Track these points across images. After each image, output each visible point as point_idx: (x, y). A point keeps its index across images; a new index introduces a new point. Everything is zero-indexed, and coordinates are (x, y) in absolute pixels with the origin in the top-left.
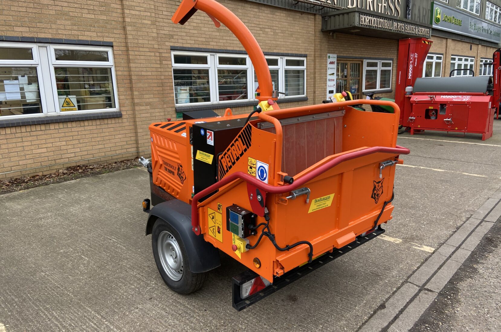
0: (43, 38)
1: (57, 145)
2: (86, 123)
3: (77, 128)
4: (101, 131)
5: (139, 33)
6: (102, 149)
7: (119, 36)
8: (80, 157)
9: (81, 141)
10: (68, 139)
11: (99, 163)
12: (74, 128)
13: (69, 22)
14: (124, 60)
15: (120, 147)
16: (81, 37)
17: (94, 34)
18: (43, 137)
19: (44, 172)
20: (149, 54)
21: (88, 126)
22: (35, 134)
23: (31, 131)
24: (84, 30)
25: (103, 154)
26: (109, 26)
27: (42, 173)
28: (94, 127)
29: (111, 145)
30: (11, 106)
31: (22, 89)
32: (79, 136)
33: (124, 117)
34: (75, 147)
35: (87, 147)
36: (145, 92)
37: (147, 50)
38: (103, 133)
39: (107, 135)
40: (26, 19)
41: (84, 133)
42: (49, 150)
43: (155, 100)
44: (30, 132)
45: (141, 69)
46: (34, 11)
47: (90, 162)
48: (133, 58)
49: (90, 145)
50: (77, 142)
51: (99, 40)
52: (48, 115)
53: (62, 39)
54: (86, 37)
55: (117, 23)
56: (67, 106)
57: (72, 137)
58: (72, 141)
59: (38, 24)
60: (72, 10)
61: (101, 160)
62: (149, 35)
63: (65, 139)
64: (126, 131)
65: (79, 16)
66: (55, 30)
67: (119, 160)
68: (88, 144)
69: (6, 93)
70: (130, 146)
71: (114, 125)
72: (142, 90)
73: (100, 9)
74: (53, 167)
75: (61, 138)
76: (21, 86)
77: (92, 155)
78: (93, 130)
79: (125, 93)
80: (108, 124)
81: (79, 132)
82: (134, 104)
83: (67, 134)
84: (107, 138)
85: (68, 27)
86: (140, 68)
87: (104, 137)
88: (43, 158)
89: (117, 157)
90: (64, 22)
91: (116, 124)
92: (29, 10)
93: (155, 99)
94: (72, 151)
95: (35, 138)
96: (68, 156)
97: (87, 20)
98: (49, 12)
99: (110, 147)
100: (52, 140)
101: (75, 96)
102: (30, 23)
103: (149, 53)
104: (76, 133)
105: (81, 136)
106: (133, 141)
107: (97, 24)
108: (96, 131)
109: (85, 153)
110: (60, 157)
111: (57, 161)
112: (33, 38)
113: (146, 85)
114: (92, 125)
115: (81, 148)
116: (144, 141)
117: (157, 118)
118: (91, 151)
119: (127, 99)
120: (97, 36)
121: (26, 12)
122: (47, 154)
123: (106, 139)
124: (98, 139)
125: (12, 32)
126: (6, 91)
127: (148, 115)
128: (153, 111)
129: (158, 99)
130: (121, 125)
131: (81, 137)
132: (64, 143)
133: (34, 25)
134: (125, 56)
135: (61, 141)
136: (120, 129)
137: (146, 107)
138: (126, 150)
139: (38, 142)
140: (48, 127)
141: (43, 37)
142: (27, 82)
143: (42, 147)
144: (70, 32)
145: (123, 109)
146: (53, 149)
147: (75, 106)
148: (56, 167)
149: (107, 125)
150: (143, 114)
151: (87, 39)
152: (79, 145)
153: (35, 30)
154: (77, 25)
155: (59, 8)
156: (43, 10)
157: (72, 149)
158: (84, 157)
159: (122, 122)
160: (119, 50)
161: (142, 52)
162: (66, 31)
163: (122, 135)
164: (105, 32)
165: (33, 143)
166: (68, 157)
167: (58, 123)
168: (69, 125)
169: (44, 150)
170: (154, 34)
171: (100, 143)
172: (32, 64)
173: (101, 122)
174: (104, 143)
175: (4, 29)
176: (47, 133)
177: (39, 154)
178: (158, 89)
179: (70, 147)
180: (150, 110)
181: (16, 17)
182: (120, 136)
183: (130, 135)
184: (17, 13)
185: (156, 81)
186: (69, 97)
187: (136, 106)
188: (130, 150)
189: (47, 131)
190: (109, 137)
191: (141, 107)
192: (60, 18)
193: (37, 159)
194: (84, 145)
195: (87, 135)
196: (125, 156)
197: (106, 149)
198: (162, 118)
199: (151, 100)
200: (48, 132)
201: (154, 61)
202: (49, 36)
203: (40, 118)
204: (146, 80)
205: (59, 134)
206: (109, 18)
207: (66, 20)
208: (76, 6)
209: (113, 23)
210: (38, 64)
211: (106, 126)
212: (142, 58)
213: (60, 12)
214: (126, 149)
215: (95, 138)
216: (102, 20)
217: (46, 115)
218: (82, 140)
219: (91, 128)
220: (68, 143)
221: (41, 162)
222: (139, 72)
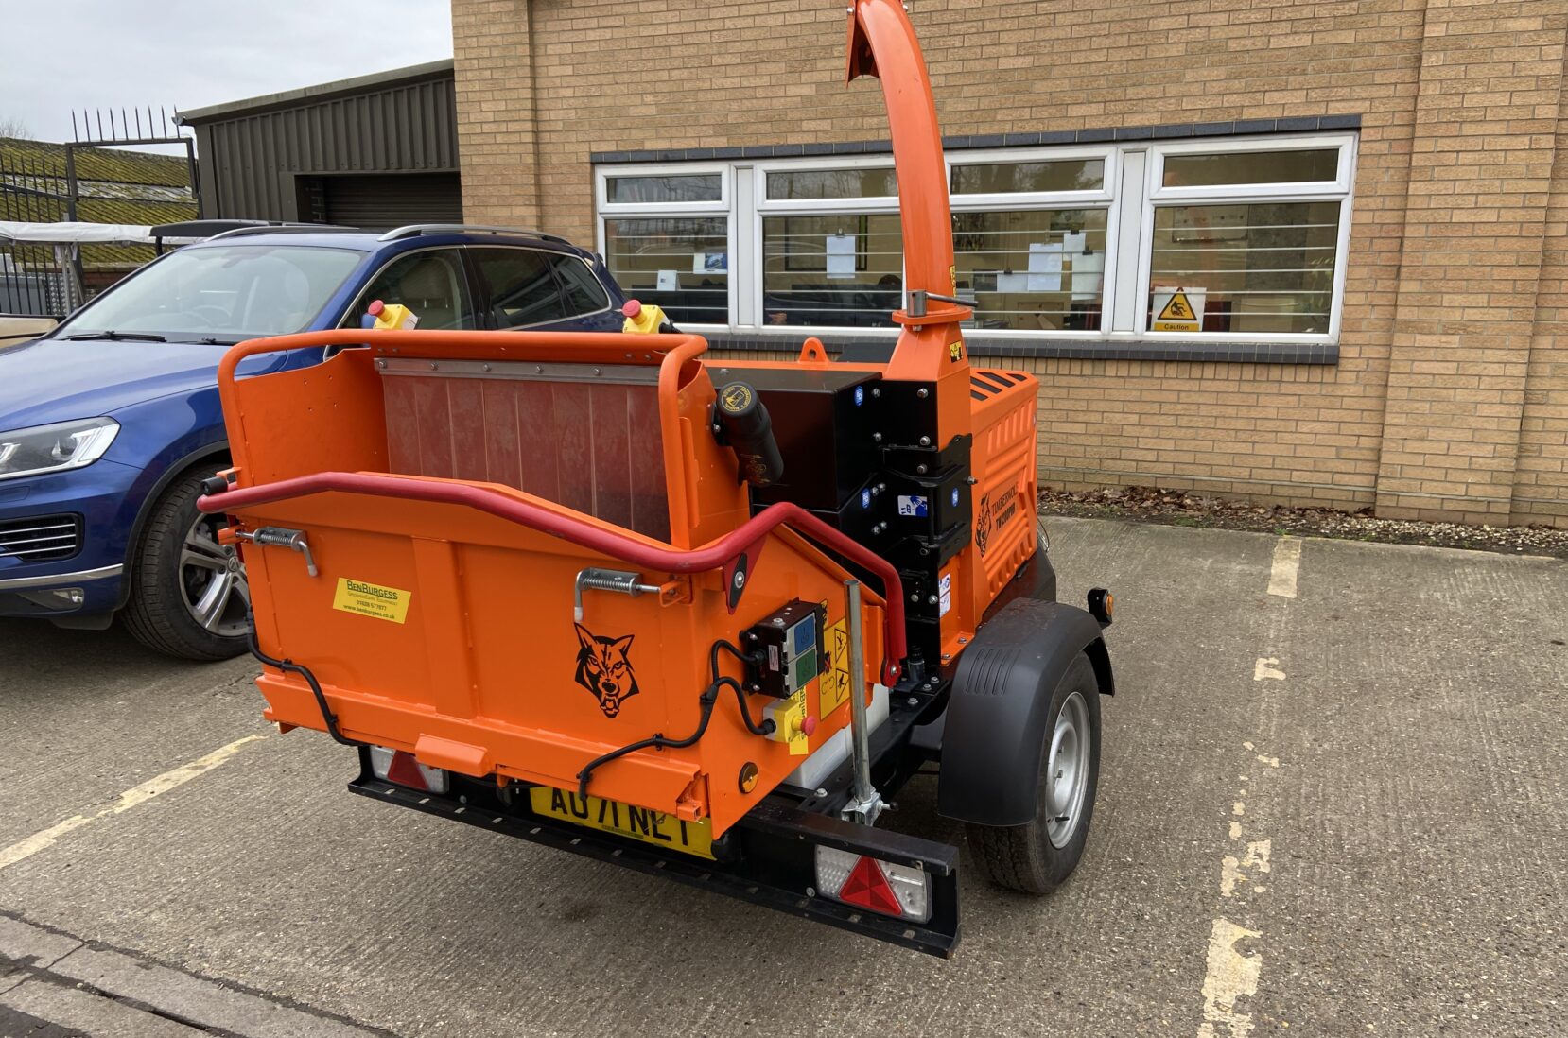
0: (1136, 128)
1: (1115, 422)
2: (1209, 371)
3: (1181, 382)
4: (1252, 400)
5: (1474, 72)
6: (1243, 457)
7: (1391, 92)
8: (1171, 466)
9: (1183, 421)
10: (1147, 408)
11: (1224, 495)
12: (1171, 381)
13: (1220, 72)
14: (1392, 172)
15: (1311, 461)
16: (1252, 110)
17: (1299, 97)
18: (1085, 393)
19: (1067, 484)
20: (1504, 143)
21: (1214, 379)
22: (1064, 384)
23: (1058, 374)
24: (1267, 88)
25: (1246, 473)
26: (1357, 63)
27: (1062, 485)
28: (1233, 387)
29: (1274, 450)
30: (1040, 307)
31: (1067, 266)
32: (1180, 406)
33: (1344, 364)
34: (1163, 433)
35: (1198, 442)
36: (1451, 284)
37: (1500, 128)
38: (1259, 409)
39: (1270, 416)
40: (1102, 82)
41: (1195, 398)
42: (1092, 429)
43: (1491, 315)
44: (1054, 375)
45: (1451, 201)
46: (1129, 55)
47: (1198, 486)
48: (1428, 163)
49: (1209, 437)
50: (1170, 421)
51: (1309, 113)
52: (1111, 338)
53: (1188, 126)
54: (1266, 111)
55: (1393, 48)
56: (1172, 316)
57: (1157, 405)
58: (1156, 417)
59: (1130, 91)
60: (1238, 31)
61: (1234, 490)
62: (1523, 74)
63: (1138, 407)
64: (1343, 413)
65: (1259, 45)
66: (1172, 101)
67: (1296, 504)
68: (1202, 433)
69: (1030, 276)
70: (1350, 467)
71: (1302, 386)
72: (1442, 276)
73: (1336, 13)
74: (1092, 476)
75: (1129, 404)
76: (1066, 258)
77: (1208, 469)
78: (1225, 395)
79: (1370, 286)
80: (1281, 381)
81: (1183, 395)
82: (1392, 325)
83: (1146, 396)
84: (1270, 425)
85: (1217, 87)
86: (1449, 199)
87: (1258, 422)
88: (1072, 448)
89: (1291, 491)
90: (1205, 73)
91: (1313, 386)
92: (1116, 55)
93: (1491, 311)
94: (1152, 443)
95: (1063, 393)
96: (1138, 455)
97: (1283, 56)
98: (1167, 50)
99: (1274, 457)
100: (1103, 406)
101: (1203, 290)
102: (1111, 90)
103: (1504, 139)
104: (1173, 397)
105: (1185, 406)
106: (1364, 452)
107: (1313, 63)
108: (1236, 399)
109: (1189, 458)
110: (1115, 453)
111: (1107, 464)
112: (1110, 130)
113: (1465, 259)
114: (1227, 379)
115: (1179, 442)
116: (1406, 459)
117: (1485, 383)
118: (1207, 455)
119: (1373, 306)
120: (1308, 102)
121: (1107, 61)
122: (1084, 440)
123: (1262, 429)
124: (1240, 424)
125: (1063, 122)
126: (1030, 270)
127: (1451, 368)
128: (1473, 354)
129: (1507, 311)
130: (1328, 390)
131: (1186, 410)
132: (1134, 419)
133: (1119, 93)
134: (1400, 158)
135: (1126, 410)
136: (1321, 402)
137: (1444, 339)
138: (1330, 475)
139: (1068, 405)
140: (1099, 367)
141: (1138, 124)
142: (1082, 248)
143: (1077, 419)
144: (1217, 102)
145: (1352, 338)
146: (1103, 429)
147: (1195, 319)
148: (1100, 479)
149: (1277, 384)
150: (1424, 365)
151: (1268, 116)
152: (1176, 433)
153: (1119, 106)
154: (1244, 75)
155: (1198, 34)
156: (1152, 48)
157: (1154, 440)
158: (1182, 470)
159: (1335, 383)
160: (1382, 140)
161: (1471, 140)
162: (1207, 98)
163: (1325, 424)
164: (1340, 83)
165: (1058, 405)
166: (1136, 458)
167: (1130, 361)
168: (1159, 370)
169: (1079, 428)
170: (1549, 65)
171: (1242, 436)
172: (1095, 202)
173: (1258, 372)
174: (1256, 438)
175: (1045, 115)
176: (1095, 385)
177: (1064, 436)
178: (1518, 273)
179: (1147, 431)
180: (1460, 352)
181: (1079, 80)
182: (1317, 427)
183: (1357, 429)
184: (1082, 70)
185: (1517, 245)
186: (1186, 290)
187: (1401, 331)
188: (1346, 479)
189: (1096, 379)
190: (1278, 423)
191: (1418, 337)
192: (1197, 63)
193: (1058, 446)
194: (1190, 433)
195: (1202, 407)
196: (1320, 496)
197: (1259, 458)
198: (1512, 387)
199: (1472, 315)
200: (1097, 382)
201: (1523, 170)
202: (1154, 120)
203: (1088, 342)
204: (1465, 242)
205: (1124, 392)
206: (1363, 35)
207: (1212, 66)
208: (1254, 16)
209: (1379, 49)
210: (1111, 201)
211: (1274, 388)
212: (1467, 162)
213: (1201, 45)
214: (1333, 473)
215: (1227, 420)
216: (1337, 48)
217: (1106, 338)
218: (1186, 418)
219: (1221, 386)
220: (1144, 420)
221: (1065, 457)
222: (1442, 212)
